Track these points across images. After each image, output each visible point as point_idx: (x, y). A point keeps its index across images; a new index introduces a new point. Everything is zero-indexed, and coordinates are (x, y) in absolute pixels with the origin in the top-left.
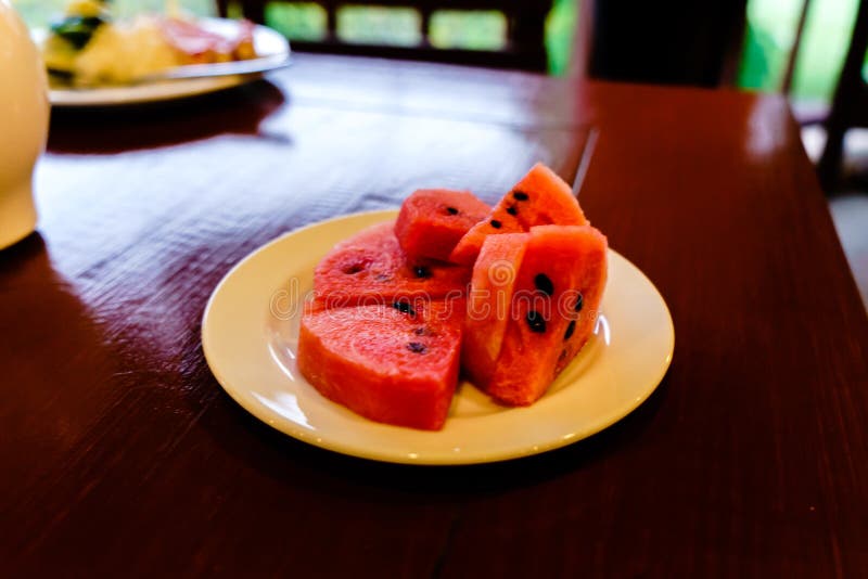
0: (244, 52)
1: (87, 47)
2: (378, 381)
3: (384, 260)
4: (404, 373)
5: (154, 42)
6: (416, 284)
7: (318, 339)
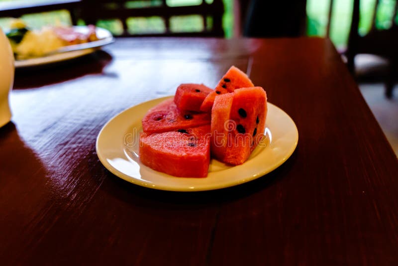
0: (93, 38)
1: (22, 42)
2: (178, 159)
3: (171, 114)
4: (188, 154)
5: (52, 37)
6: (187, 122)
7: (149, 146)
